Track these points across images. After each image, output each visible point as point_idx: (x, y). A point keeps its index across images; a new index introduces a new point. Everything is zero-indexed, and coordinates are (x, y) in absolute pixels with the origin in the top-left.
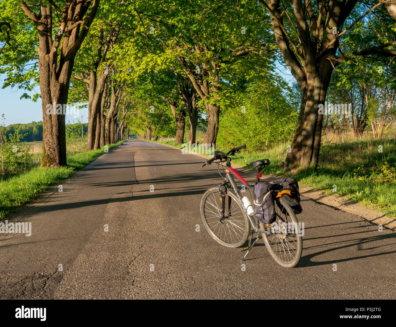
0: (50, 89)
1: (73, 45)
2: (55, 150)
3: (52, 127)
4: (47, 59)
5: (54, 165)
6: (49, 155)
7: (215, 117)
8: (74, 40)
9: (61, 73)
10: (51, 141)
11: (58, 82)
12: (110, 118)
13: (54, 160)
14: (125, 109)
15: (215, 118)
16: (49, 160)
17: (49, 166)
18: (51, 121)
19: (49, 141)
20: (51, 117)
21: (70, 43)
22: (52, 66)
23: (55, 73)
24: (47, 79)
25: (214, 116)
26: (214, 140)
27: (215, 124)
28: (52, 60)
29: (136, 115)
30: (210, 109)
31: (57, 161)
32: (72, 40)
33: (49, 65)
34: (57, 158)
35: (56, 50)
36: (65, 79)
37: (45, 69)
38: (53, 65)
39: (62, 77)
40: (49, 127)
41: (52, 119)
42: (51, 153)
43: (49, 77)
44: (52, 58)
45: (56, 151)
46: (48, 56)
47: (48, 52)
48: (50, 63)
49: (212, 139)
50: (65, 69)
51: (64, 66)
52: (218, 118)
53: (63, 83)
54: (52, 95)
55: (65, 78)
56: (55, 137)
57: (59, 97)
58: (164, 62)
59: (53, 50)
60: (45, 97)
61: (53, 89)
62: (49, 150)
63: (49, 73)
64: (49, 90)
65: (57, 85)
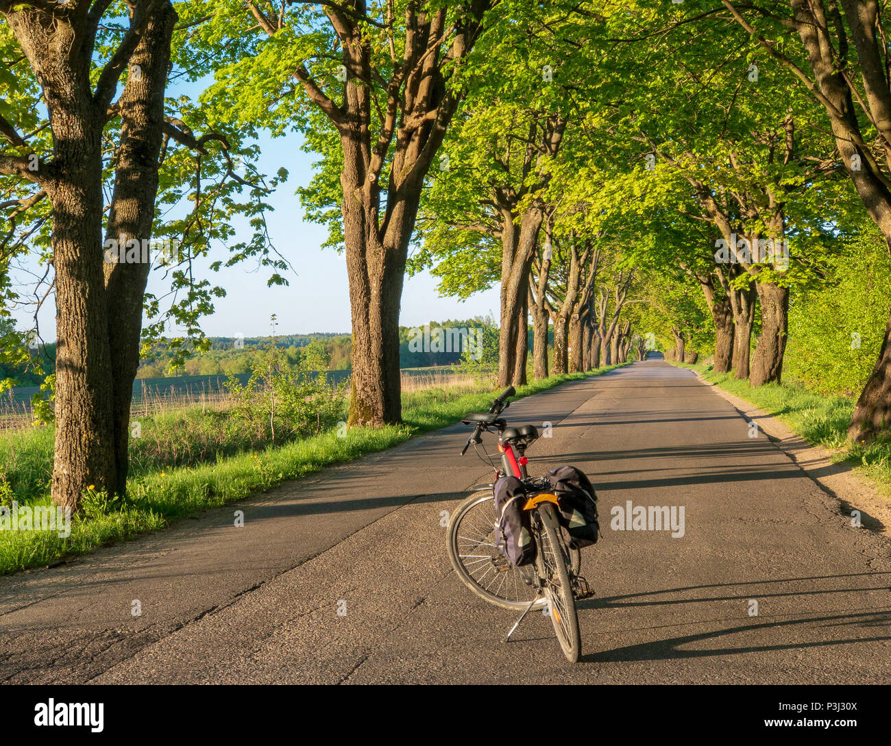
0: (365, 261)
1: (413, 166)
2: (375, 390)
3: (369, 342)
4: (358, 197)
5: (374, 422)
6: (362, 400)
7: (778, 312)
8: (415, 154)
9: (389, 227)
10: (367, 370)
11: (382, 245)
12: (567, 315)
13: (374, 410)
14: (619, 294)
15: (778, 315)
16: (365, 412)
17: (364, 423)
18: (368, 329)
19: (362, 370)
20: (368, 321)
21: (407, 162)
22: (370, 212)
23: (376, 225)
24: (359, 240)
25: (775, 310)
26: (776, 365)
27: (778, 330)
28: (369, 198)
29: (644, 306)
30: (766, 295)
31: (380, 414)
32: (412, 155)
33: (362, 210)
34: (380, 406)
35: (374, 177)
36: (397, 238)
37: (355, 219)
38: (370, 209)
39: (391, 237)
40: (363, 342)
41: (371, 325)
42: (368, 396)
43: (363, 235)
44: (369, 195)
45: (378, 392)
46: (361, 192)
47: (360, 183)
48: (364, 206)
49: (771, 363)
50: (396, 217)
51: (394, 210)
52: (786, 316)
53: (393, 248)
54: (370, 272)
55: (397, 236)
56: (375, 362)
57: (384, 276)
58: (648, 191)
59: (370, 177)
60: (356, 278)
61: (371, 260)
62: (363, 389)
63: (363, 228)
64: (364, 263)
65: (380, 251)
